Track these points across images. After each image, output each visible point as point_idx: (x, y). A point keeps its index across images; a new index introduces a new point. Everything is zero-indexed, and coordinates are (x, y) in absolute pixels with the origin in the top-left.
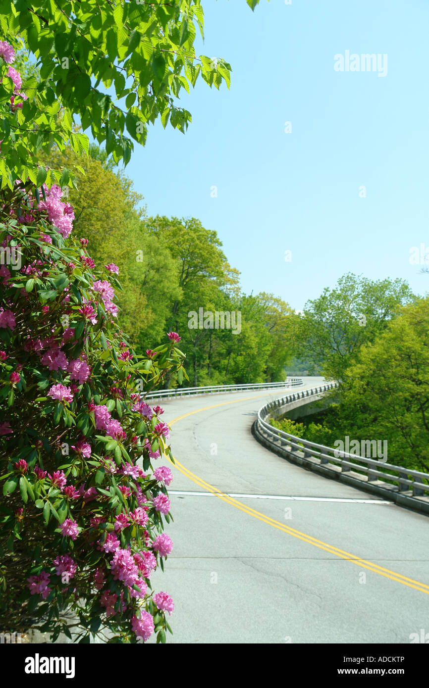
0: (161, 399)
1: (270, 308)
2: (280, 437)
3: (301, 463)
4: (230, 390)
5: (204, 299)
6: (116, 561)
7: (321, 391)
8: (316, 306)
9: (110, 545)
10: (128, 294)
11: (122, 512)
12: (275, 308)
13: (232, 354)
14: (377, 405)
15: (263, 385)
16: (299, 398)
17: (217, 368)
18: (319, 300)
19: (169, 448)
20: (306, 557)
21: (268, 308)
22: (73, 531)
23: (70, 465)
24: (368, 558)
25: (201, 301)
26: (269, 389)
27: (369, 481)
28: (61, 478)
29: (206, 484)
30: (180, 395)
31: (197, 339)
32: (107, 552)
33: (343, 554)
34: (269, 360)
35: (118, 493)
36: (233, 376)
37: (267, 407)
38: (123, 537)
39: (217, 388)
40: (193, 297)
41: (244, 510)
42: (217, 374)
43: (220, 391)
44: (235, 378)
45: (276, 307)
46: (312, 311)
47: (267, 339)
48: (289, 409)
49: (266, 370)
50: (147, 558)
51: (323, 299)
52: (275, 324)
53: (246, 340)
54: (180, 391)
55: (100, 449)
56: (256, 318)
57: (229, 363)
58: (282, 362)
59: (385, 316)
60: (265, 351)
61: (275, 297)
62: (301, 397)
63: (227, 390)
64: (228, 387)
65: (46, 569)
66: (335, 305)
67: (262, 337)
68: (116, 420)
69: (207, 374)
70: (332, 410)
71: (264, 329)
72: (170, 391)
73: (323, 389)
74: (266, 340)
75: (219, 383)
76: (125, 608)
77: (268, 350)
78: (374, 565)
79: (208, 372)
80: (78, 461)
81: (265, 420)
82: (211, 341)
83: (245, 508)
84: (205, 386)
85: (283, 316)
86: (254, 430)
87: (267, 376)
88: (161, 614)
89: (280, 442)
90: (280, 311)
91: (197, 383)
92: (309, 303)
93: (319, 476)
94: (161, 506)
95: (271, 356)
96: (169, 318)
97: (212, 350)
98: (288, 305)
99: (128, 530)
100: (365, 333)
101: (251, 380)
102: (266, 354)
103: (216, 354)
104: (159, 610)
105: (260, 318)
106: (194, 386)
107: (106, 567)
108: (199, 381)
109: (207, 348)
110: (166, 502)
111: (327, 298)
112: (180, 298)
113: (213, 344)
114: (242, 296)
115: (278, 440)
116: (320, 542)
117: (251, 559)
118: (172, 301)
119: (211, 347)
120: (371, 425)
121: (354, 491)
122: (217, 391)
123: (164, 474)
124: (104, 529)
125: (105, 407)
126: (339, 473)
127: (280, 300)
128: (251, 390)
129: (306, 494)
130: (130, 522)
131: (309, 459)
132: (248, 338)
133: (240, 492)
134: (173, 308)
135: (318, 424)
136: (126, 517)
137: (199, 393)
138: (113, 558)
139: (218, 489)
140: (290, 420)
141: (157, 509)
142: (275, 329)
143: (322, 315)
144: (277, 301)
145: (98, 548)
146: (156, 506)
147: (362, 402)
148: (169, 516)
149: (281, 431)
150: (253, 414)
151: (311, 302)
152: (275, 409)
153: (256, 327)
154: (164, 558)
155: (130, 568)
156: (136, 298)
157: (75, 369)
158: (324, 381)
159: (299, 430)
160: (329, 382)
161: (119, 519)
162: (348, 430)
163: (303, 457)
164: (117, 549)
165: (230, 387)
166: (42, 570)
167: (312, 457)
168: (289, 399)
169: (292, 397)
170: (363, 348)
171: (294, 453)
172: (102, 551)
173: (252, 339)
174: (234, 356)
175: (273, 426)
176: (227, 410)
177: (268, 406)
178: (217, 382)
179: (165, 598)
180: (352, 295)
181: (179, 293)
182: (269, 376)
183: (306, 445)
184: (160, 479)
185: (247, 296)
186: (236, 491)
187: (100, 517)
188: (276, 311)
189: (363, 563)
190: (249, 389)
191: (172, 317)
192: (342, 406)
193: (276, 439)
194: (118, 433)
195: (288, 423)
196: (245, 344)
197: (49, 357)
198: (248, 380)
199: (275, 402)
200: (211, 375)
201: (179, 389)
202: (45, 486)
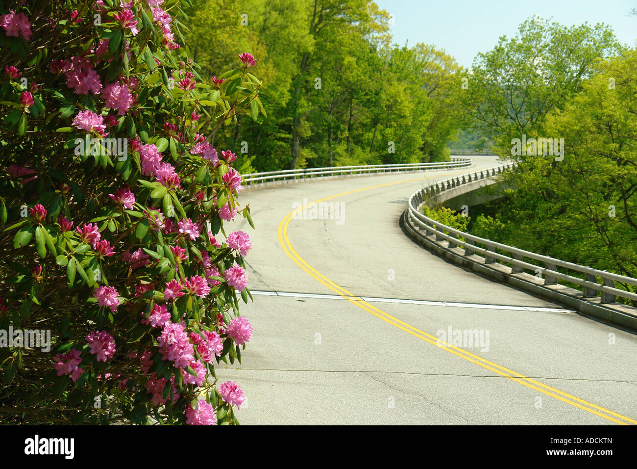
0: (285, 182)
1: (430, 64)
2: (435, 230)
3: (461, 262)
4: (376, 171)
5: (343, 50)
6: (164, 337)
7: (494, 174)
8: (489, 60)
9: (157, 318)
10: (242, 43)
11: (175, 278)
12: (436, 64)
13: (379, 125)
14: (565, 191)
15: (419, 166)
16: (464, 182)
17: (360, 144)
18: (493, 52)
19: (248, 208)
20: (454, 373)
21: (427, 65)
22: (112, 301)
23: (106, 218)
24: (534, 376)
25: (338, 54)
26: (426, 170)
27: (545, 284)
28: (94, 232)
29: (334, 285)
30: (309, 176)
31: (334, 103)
32: (154, 326)
33: (501, 371)
34: (427, 133)
35: (168, 253)
36: (380, 153)
37: (421, 193)
38: (175, 309)
39: (359, 168)
40: (327, 48)
41: (380, 316)
42: (358, 150)
43: (363, 172)
44: (382, 156)
45: (438, 63)
46: (483, 68)
47: (425, 106)
48: (449, 197)
49: (423, 146)
50: (211, 340)
51: (498, 51)
52: (437, 86)
53: (398, 107)
54: (310, 172)
55: (145, 198)
56: (412, 79)
57: (374, 137)
58: (444, 136)
59: (580, 74)
60: (423, 121)
61: (437, 49)
62: (467, 181)
63: (372, 172)
64: (372, 167)
65: (78, 347)
66: (514, 59)
67: (419, 103)
68: (168, 165)
69: (346, 150)
70: (507, 198)
71: (422, 92)
72: (297, 171)
73: (496, 170)
74: (423, 107)
75: (361, 163)
76: (177, 396)
77: (426, 121)
78: (540, 384)
79: (347, 148)
80: (118, 213)
81: (418, 209)
82: (351, 108)
83: (382, 315)
84: (343, 165)
85: (447, 75)
86: (403, 223)
87: (424, 154)
88: (227, 408)
89: (434, 236)
90: (443, 69)
91: (332, 162)
92: (479, 57)
93: (483, 279)
94: (235, 280)
95: (430, 127)
96: (296, 76)
97: (353, 118)
98: (454, 60)
99: (182, 301)
100: (552, 97)
101: (404, 159)
102: (423, 126)
103: (358, 125)
104: (225, 403)
105: (417, 78)
106: (329, 165)
107: (152, 344)
108: (336, 160)
109: (346, 117)
110: (241, 275)
111: (503, 49)
112: (311, 49)
113: (354, 112)
114: (394, 48)
115: (432, 234)
116: (474, 356)
117: (384, 373)
118: (299, 54)
119: (351, 115)
120: (556, 217)
121: (526, 297)
122: (358, 172)
123: (240, 241)
124: (150, 298)
125: (155, 147)
126: (507, 274)
127: (444, 54)
128: (403, 172)
129: (463, 300)
130: (185, 291)
131: (470, 257)
132: (401, 103)
133: (378, 295)
134: (302, 64)
135: (489, 216)
136: (180, 284)
137: (335, 174)
138: (162, 334)
139: (349, 291)
140: (449, 209)
141: (229, 284)
142: (436, 92)
143: (497, 73)
144: (440, 55)
145: (143, 322)
146: (229, 279)
147: (545, 187)
148: (248, 295)
149: (437, 222)
150: (403, 201)
151: (482, 56)
152: (432, 196)
153: (411, 89)
154: (241, 346)
155: (182, 346)
156: (253, 49)
157: (112, 95)
158: (498, 160)
159: (462, 223)
160: (504, 162)
161: (171, 287)
162: (527, 224)
163: (463, 255)
164: (167, 324)
165: (376, 167)
166: (72, 348)
167: (475, 255)
168: (451, 183)
169: (456, 181)
170: (549, 117)
171: (453, 250)
172: (147, 324)
173: (406, 105)
174: (382, 127)
175: (427, 216)
176: (369, 196)
177: (423, 191)
178: (358, 161)
179: (233, 389)
180: (538, 46)
181: (309, 43)
182: (427, 155)
183: (468, 240)
184: (235, 248)
185: (400, 48)
186: (373, 294)
187: (147, 285)
188: (438, 68)
189: (526, 381)
190: (400, 170)
191: (300, 74)
192: (520, 191)
193: (430, 233)
194: (168, 178)
195: (446, 213)
196: (396, 112)
197: (76, 76)
198: (399, 159)
199: (432, 187)
200: (350, 152)
201: (308, 170)
202: (71, 240)
